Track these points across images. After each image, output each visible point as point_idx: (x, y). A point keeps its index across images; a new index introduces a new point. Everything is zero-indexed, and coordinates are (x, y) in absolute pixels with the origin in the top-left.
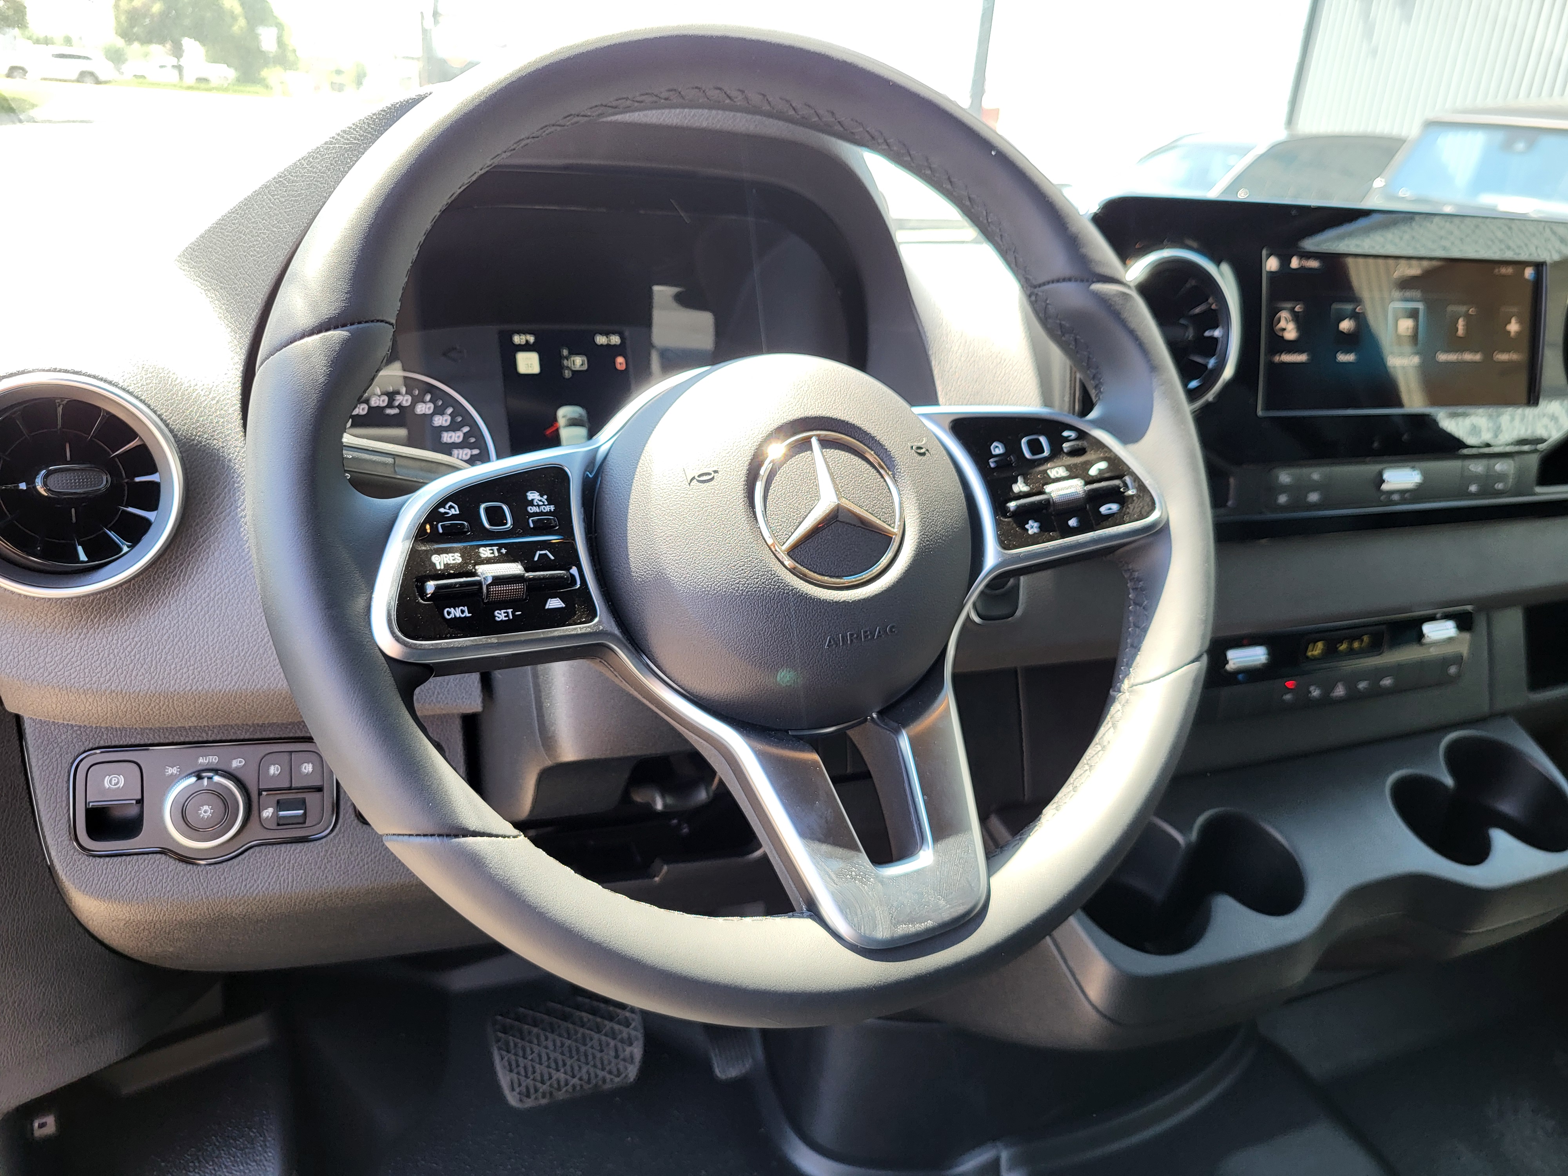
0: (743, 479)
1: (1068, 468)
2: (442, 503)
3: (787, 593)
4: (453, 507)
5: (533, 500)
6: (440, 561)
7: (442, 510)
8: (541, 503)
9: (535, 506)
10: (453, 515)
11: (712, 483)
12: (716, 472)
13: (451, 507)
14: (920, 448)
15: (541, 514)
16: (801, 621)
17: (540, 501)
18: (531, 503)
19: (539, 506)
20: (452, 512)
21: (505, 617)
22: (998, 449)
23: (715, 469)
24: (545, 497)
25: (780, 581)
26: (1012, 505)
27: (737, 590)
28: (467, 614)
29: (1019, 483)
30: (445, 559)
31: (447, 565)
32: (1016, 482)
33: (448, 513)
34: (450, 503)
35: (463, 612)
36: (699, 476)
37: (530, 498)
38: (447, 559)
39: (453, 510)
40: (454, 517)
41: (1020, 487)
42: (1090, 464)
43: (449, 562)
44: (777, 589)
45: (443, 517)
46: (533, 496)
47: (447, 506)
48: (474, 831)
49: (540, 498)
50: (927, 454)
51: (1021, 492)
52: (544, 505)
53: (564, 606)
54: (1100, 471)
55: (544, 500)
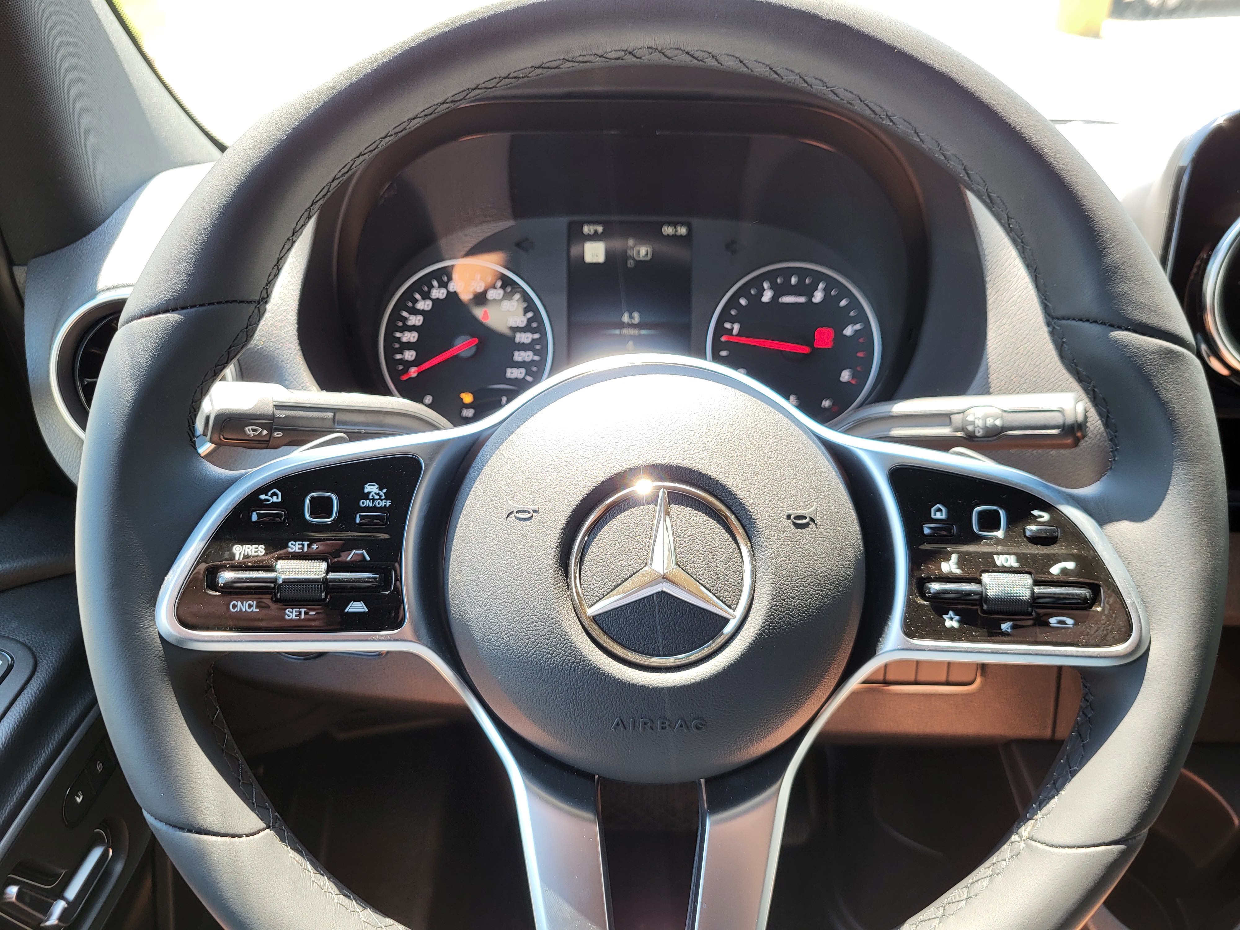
0: (561, 527)
1: (1020, 558)
2: (264, 489)
3: (579, 663)
4: (276, 494)
5: (369, 493)
6: (240, 551)
7: (263, 497)
8: (377, 497)
9: (370, 500)
10: (273, 502)
11: (528, 523)
12: (535, 511)
13: (274, 494)
14: (803, 517)
15: (374, 509)
16: (588, 695)
17: (378, 494)
18: (366, 496)
19: (374, 500)
20: (275, 499)
21: (296, 616)
22: (939, 513)
23: (536, 508)
24: (385, 490)
25: (572, 648)
26: (935, 587)
27: (525, 646)
28: (254, 609)
29: (950, 562)
30: (247, 550)
31: (247, 557)
32: (948, 560)
33: (268, 500)
34: (275, 490)
35: (250, 606)
36: (517, 512)
37: (366, 491)
38: (249, 550)
39: (275, 497)
40: (274, 505)
41: (950, 566)
42: (1056, 560)
43: (250, 554)
44: (567, 656)
45: (262, 504)
46: (372, 488)
47: (269, 494)
48: (199, 828)
49: (377, 491)
50: (812, 525)
51: (951, 572)
52: (380, 499)
53: (367, 610)
54: (1064, 571)
55: (381, 493)
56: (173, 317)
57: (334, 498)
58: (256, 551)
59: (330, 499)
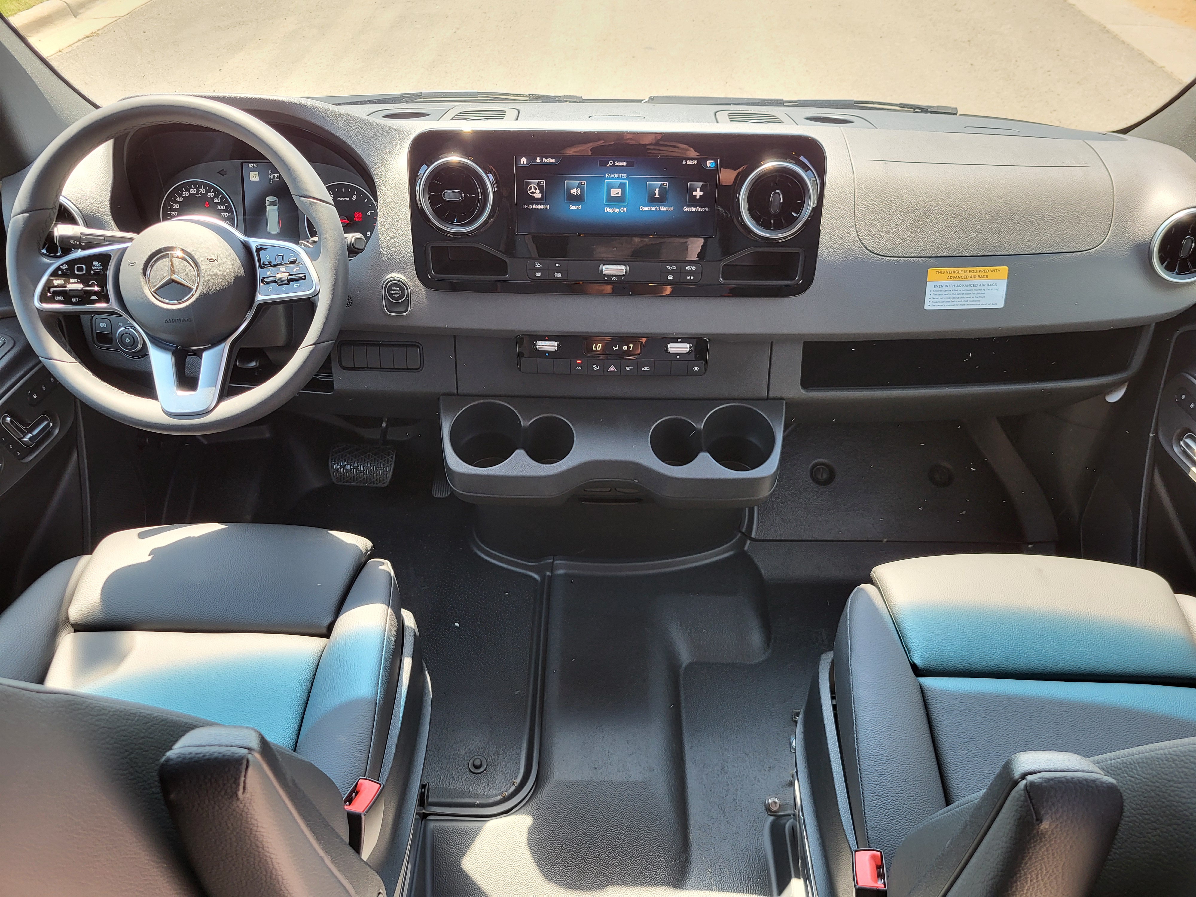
56: (27, 215)
57: (84, 266)
58: (61, 282)
59: (82, 267)
